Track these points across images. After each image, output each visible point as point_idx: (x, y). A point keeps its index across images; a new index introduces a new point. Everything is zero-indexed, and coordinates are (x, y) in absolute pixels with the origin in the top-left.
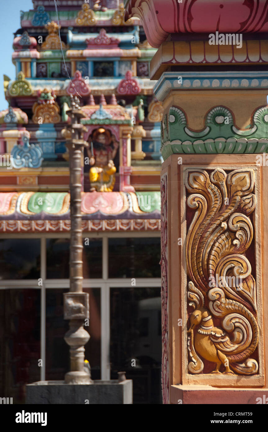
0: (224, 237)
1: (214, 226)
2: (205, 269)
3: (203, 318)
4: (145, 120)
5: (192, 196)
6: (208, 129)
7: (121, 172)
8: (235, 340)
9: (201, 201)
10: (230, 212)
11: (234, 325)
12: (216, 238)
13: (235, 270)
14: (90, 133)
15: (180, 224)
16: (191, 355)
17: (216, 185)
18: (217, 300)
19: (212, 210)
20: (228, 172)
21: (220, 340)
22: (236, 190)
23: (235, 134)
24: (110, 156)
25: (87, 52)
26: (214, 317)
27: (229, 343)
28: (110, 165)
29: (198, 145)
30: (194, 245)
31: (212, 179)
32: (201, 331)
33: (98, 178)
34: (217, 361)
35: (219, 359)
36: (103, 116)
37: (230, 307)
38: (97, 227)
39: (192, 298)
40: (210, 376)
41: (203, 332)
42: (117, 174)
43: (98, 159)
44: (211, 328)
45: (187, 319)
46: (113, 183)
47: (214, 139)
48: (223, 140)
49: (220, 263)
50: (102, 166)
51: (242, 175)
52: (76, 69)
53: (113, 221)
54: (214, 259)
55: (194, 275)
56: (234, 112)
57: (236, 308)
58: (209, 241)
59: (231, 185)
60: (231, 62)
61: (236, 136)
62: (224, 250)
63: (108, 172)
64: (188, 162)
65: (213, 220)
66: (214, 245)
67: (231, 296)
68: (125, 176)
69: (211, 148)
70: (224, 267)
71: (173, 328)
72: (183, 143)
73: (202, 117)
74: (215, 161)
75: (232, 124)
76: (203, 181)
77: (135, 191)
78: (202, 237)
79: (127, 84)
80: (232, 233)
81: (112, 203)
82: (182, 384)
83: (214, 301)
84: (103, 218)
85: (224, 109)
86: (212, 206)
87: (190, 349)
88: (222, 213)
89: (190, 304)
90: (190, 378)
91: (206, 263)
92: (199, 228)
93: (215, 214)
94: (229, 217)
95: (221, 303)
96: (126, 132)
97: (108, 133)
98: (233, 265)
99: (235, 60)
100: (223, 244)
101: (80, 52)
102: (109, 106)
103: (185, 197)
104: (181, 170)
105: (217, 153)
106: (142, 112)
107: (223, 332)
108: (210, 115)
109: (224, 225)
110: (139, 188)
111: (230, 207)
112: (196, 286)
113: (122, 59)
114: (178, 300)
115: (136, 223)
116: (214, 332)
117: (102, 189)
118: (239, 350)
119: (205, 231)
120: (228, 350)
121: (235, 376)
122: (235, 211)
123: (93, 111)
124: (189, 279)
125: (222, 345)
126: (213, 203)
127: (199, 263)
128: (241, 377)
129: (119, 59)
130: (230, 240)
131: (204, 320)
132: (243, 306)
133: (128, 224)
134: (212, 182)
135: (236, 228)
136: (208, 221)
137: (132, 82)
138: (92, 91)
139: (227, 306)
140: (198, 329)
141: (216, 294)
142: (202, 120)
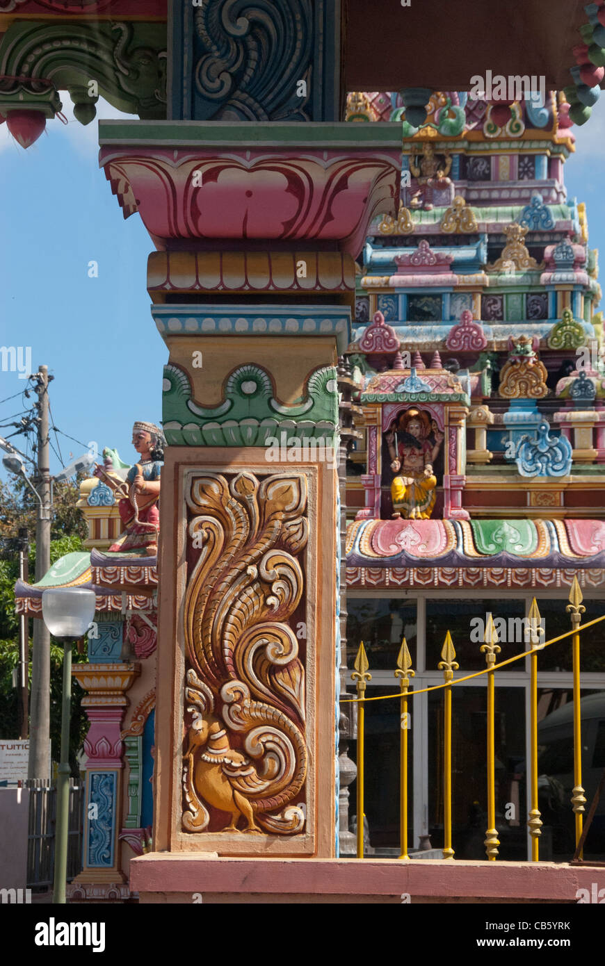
0: (251, 591)
1: (235, 573)
2: (217, 648)
3: (211, 733)
4: (492, 394)
5: (197, 520)
6: (228, 404)
7: (446, 485)
8: (265, 773)
9: (214, 529)
10: (263, 547)
11: (264, 746)
12: (237, 594)
13: (269, 649)
14: (394, 416)
15: (176, 567)
16: (188, 799)
17: (240, 500)
18: (235, 702)
19: (231, 544)
20: (261, 477)
21: (239, 773)
22: (275, 510)
23: (275, 412)
24: (428, 458)
25: (395, 279)
26: (230, 733)
27: (254, 778)
28: (426, 472)
29: (210, 431)
30: (198, 604)
31: (233, 490)
32: (206, 758)
33: (405, 494)
34: (232, 809)
35: (237, 806)
36: (416, 389)
37: (258, 714)
38: (400, 580)
39: (193, 699)
40: (220, 836)
41: (209, 759)
42: (439, 488)
43: (407, 463)
44: (224, 752)
45: (184, 736)
46: (432, 504)
47: (238, 421)
48: (254, 422)
49: (244, 637)
50: (413, 474)
51: (286, 484)
52: (377, 308)
53: (427, 570)
54: (233, 630)
55: (197, 658)
56: (276, 376)
57: (269, 716)
58: (225, 598)
59: (266, 502)
60: (267, 288)
61: (276, 416)
62: (251, 614)
63: (423, 484)
64: (193, 460)
65: (233, 561)
66: (233, 605)
67: (261, 696)
68: (453, 491)
69: (233, 437)
70: (251, 645)
71: (159, 751)
72: (184, 428)
73: (218, 382)
74: (239, 459)
75: (270, 396)
76: (216, 492)
77: (469, 518)
78: (213, 592)
79: (462, 333)
80: (265, 585)
81: (427, 539)
82: (169, 850)
83: (231, 704)
84: (411, 563)
85: (256, 369)
86: (233, 538)
87: (187, 788)
88: (249, 550)
89: (190, 710)
90: (184, 839)
91: (218, 637)
92: (209, 576)
93: (237, 551)
94: (260, 557)
95: (243, 707)
96: (456, 415)
97: (424, 416)
98: (266, 641)
99: (274, 286)
100: (249, 603)
101: (385, 278)
102: (429, 371)
103: (185, 521)
104: (180, 474)
105: (243, 445)
106: (487, 381)
107: (246, 759)
108: (232, 379)
109: (252, 570)
110: (477, 513)
111: (262, 540)
112: (200, 677)
113: (457, 291)
114: (170, 702)
115: (468, 574)
116: (229, 758)
117: (413, 515)
118: (271, 790)
119: (220, 582)
120: (252, 790)
121: (263, 837)
122: (272, 547)
123: (399, 379)
124: (188, 665)
125: (242, 781)
126: (234, 532)
127: (207, 636)
128: (274, 837)
129: (451, 291)
130: (262, 598)
131: (212, 737)
132: (280, 712)
133: (453, 575)
134: (232, 496)
135: (272, 576)
136: (225, 564)
137: (471, 329)
138: (402, 344)
139: (253, 714)
140: (202, 754)
141: (234, 692)
142: (219, 388)
